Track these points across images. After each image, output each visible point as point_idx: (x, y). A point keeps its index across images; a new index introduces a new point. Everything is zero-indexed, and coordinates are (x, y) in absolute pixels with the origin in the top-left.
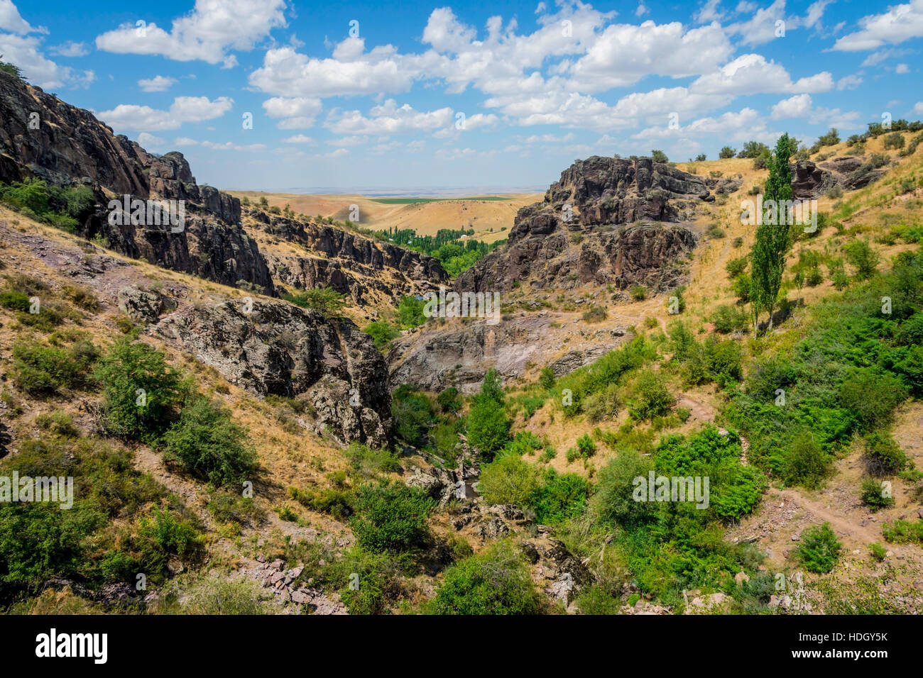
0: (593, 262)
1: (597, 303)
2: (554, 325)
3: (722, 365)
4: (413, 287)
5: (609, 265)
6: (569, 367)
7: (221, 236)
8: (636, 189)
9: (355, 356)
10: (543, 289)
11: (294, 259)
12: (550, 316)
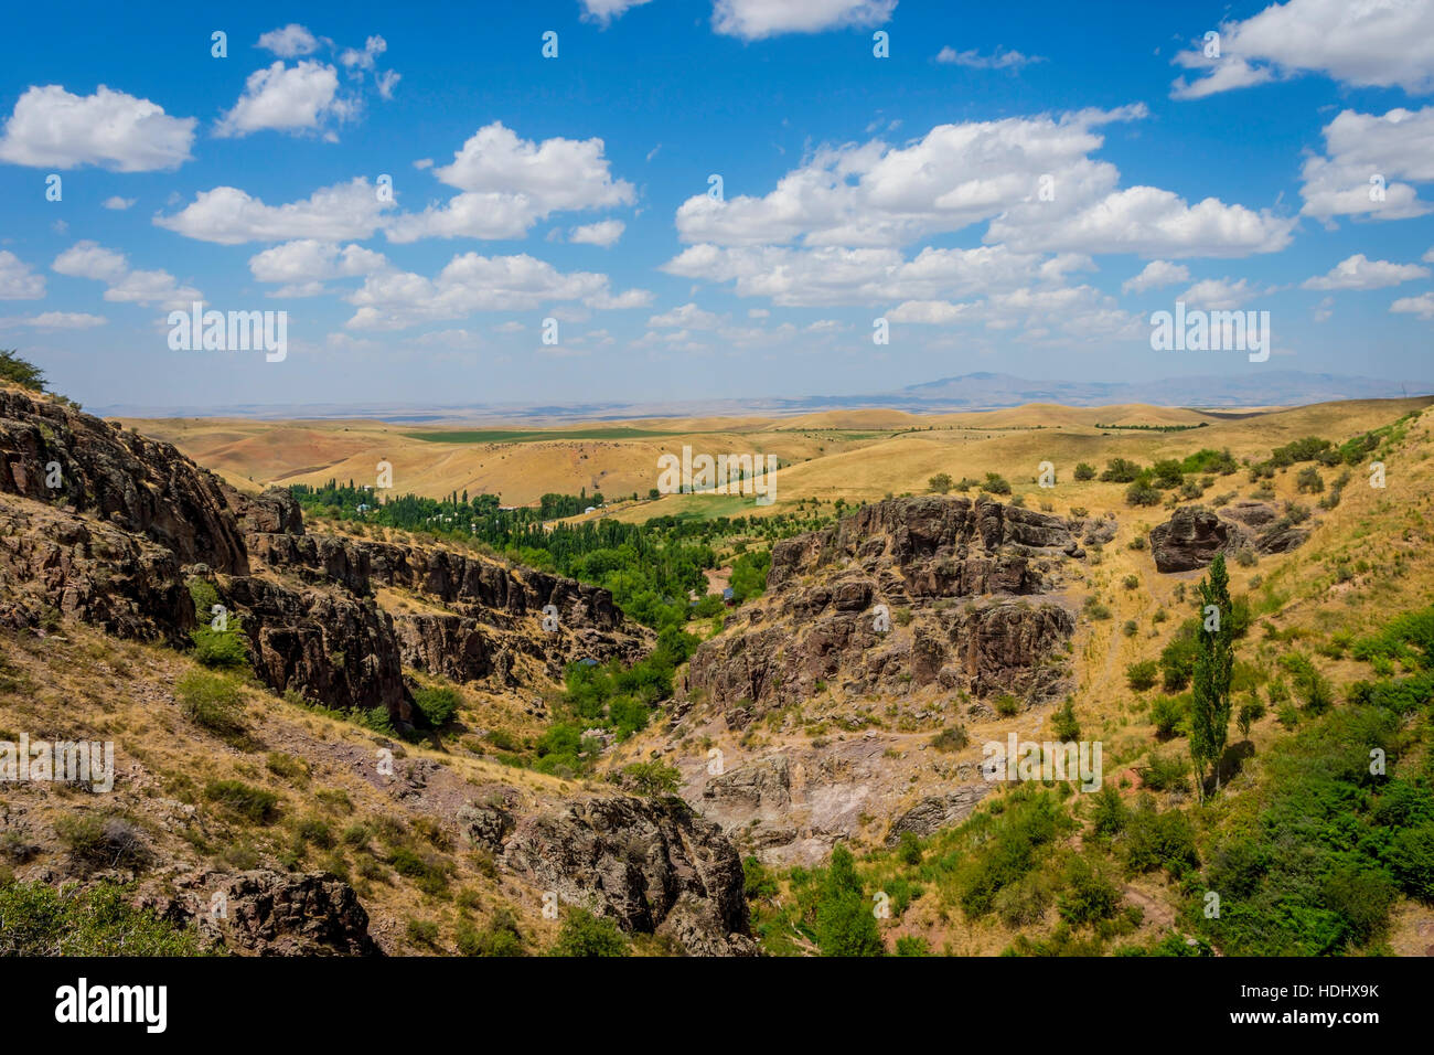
0: (933, 654)
1: (950, 721)
2: (890, 754)
3: (1174, 848)
4: (574, 641)
5: (955, 659)
6: (927, 823)
7: (355, 618)
8: (981, 543)
9: (704, 857)
10: (864, 695)
11: (408, 619)
12: (882, 740)
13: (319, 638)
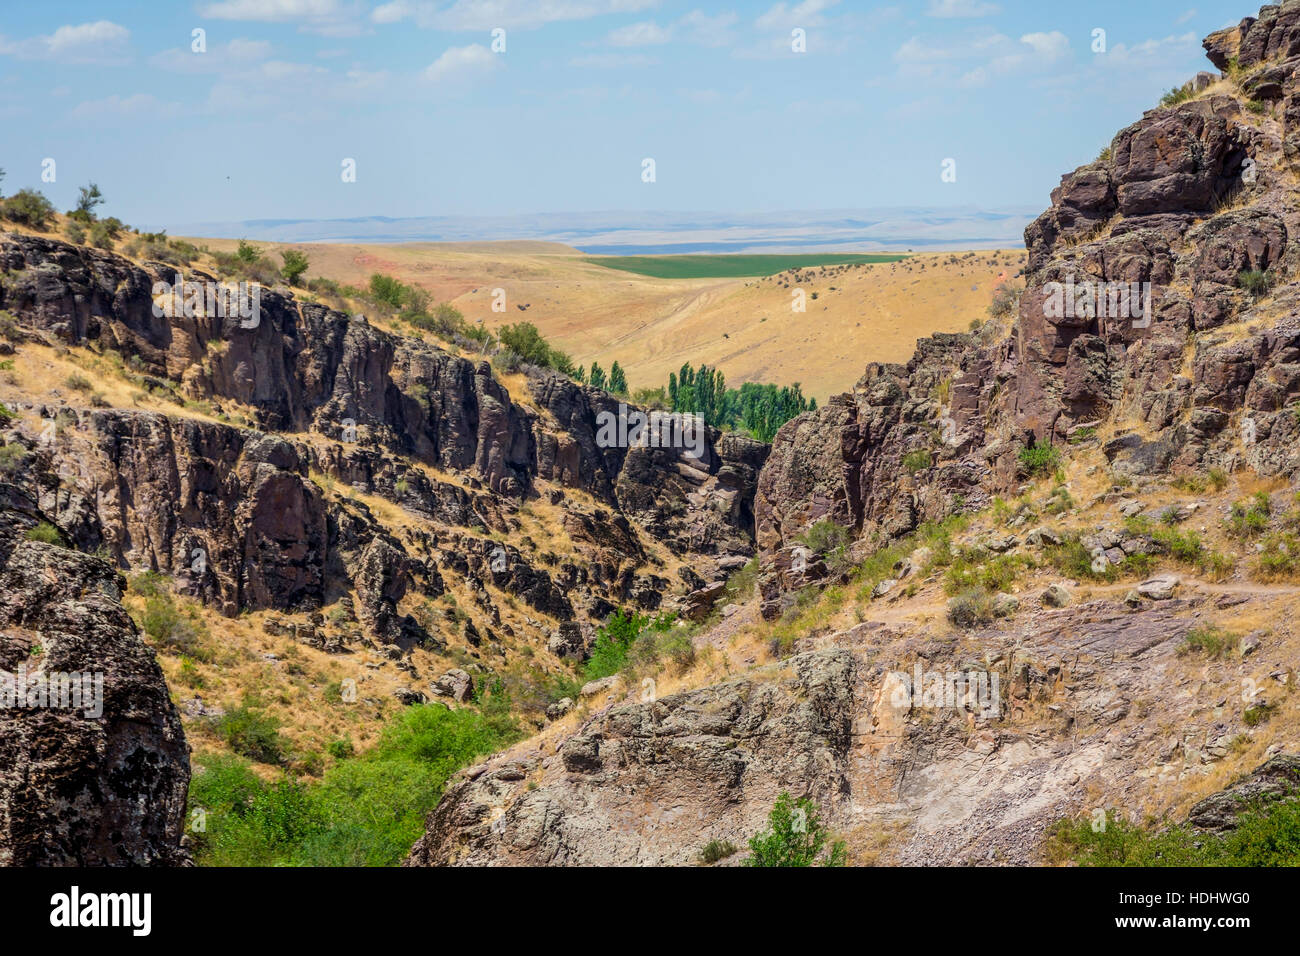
2: (1204, 647)
10: (1170, 478)
11: (81, 419)
12: (1192, 605)
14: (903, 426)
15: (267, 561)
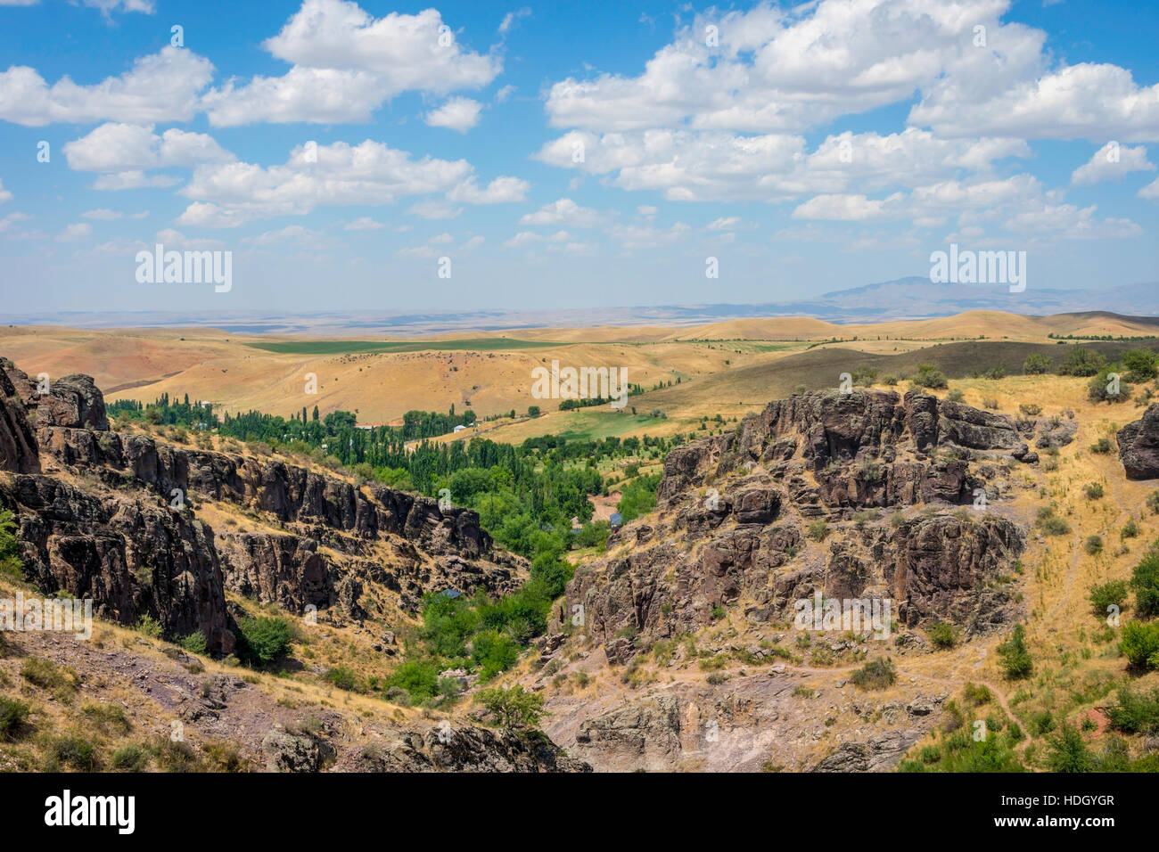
0: (853, 575)
1: (874, 653)
2: (800, 693)
4: (434, 571)
5: (880, 580)
7: (168, 531)
8: (911, 444)
10: (769, 623)
11: (236, 538)
12: (792, 676)
13: (122, 547)
14: (657, 593)
15: (310, 591)
